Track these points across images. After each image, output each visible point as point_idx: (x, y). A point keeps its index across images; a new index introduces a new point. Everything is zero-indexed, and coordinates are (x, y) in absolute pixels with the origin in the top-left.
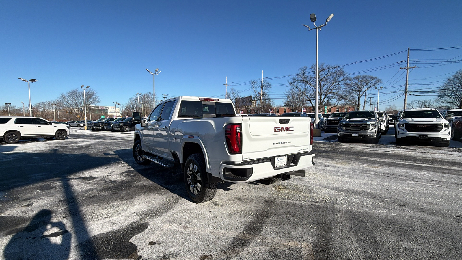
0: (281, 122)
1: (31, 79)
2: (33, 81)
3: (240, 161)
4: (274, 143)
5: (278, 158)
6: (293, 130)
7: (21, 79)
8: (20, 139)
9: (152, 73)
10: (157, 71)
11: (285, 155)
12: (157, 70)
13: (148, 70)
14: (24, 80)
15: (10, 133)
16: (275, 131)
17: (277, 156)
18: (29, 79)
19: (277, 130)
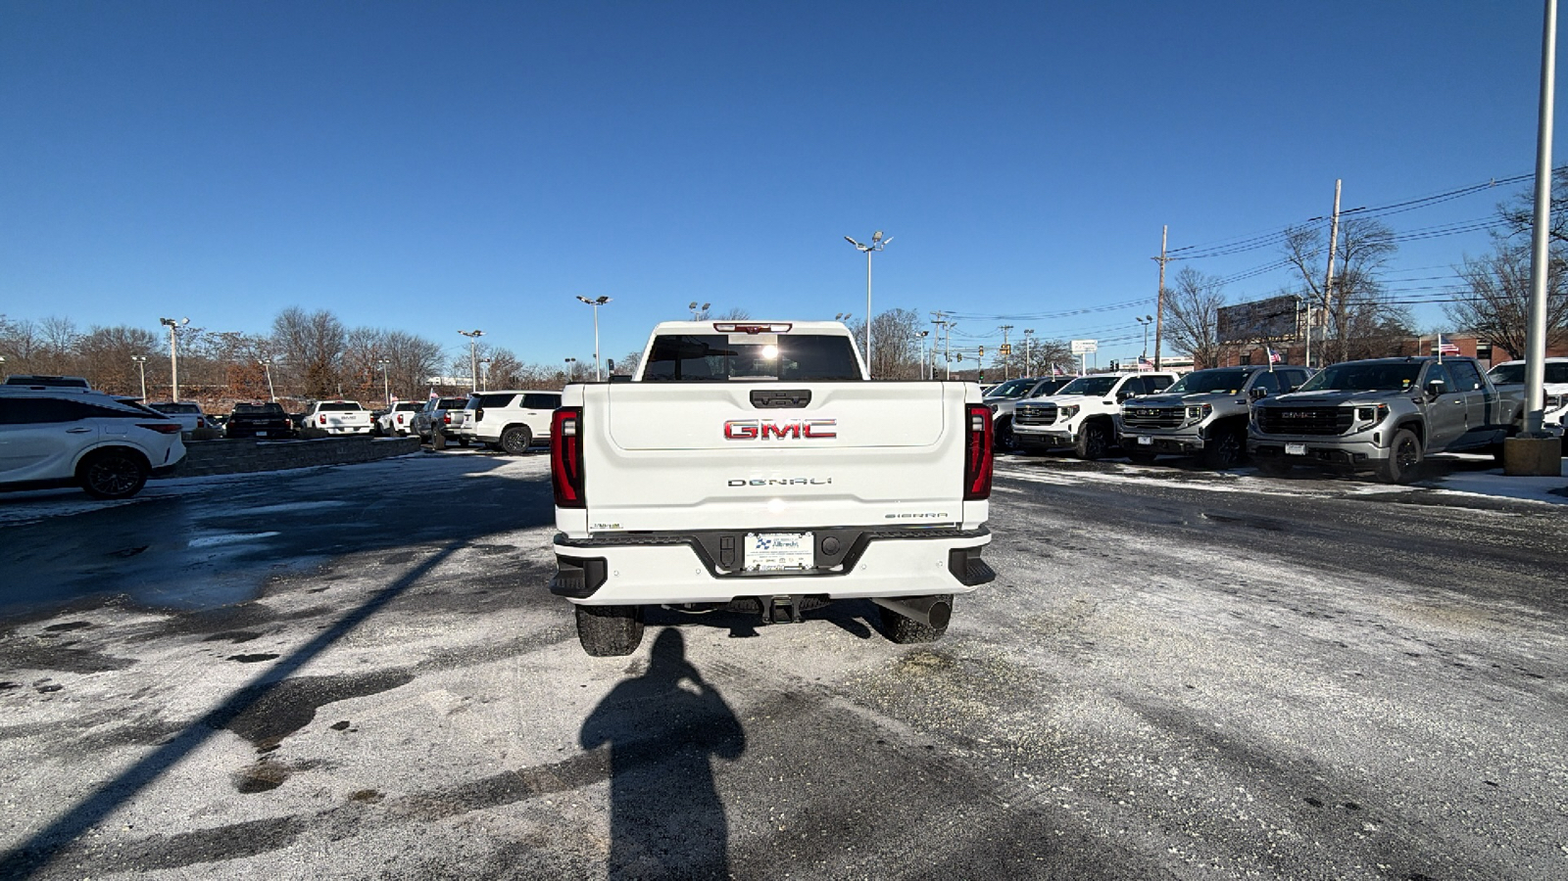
0: (759, 400)
1: (597, 298)
2: (602, 300)
3: (583, 533)
4: (730, 482)
5: (765, 537)
6: (833, 435)
7: (580, 298)
8: (531, 445)
9: (865, 249)
10: (879, 240)
11: (802, 531)
12: (879, 235)
13: (851, 241)
14: (586, 301)
15: (513, 429)
16: (728, 434)
17: (757, 532)
18: (594, 299)
19: (736, 430)
